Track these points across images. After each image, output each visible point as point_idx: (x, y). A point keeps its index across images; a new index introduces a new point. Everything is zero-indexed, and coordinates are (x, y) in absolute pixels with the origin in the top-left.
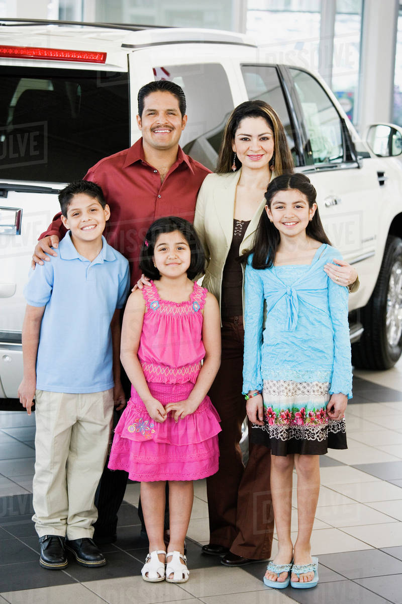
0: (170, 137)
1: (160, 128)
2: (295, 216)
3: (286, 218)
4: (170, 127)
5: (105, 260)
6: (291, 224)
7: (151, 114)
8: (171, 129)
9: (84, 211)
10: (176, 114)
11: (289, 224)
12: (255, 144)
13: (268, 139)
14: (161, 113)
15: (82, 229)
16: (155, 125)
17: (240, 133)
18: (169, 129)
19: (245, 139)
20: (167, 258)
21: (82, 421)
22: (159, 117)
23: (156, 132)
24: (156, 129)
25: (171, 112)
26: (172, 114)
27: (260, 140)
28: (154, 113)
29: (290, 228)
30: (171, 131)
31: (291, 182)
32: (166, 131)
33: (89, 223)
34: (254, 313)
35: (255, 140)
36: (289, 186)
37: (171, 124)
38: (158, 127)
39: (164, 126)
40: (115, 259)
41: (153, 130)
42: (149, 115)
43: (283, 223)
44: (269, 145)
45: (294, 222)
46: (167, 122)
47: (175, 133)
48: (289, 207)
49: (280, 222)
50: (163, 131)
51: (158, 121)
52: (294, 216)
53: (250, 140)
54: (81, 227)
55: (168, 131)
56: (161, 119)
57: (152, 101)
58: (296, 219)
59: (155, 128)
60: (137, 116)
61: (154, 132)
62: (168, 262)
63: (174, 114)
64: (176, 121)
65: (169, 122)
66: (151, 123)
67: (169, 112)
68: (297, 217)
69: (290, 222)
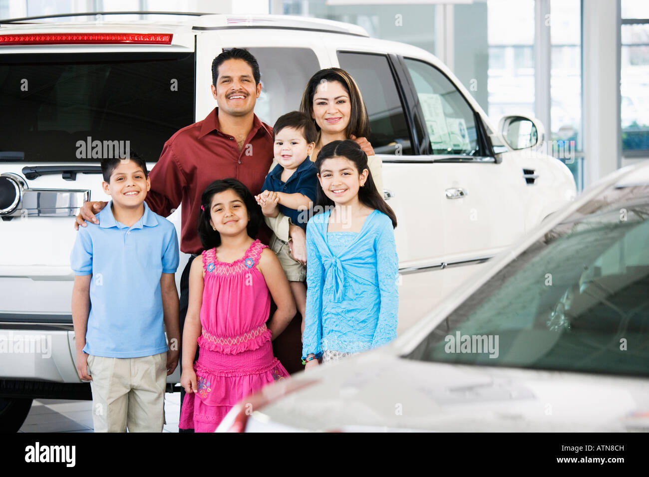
0: (246, 103)
1: (235, 94)
2: (343, 183)
3: (333, 185)
4: (245, 93)
5: (144, 226)
6: (340, 191)
7: (226, 81)
8: (246, 95)
9: (129, 177)
10: (250, 80)
11: (337, 192)
12: (332, 107)
13: (344, 102)
14: (236, 80)
15: (124, 194)
16: (230, 91)
17: (317, 97)
18: (243, 94)
19: (322, 103)
20: (224, 217)
21: (136, 389)
22: (234, 83)
23: (231, 98)
24: (231, 95)
25: (245, 78)
26: (246, 80)
27: (337, 103)
28: (228, 80)
29: (339, 196)
30: (244, 96)
31: (338, 149)
32: (240, 97)
33: (133, 189)
34: (316, 277)
35: (332, 103)
36: (335, 153)
37: (246, 90)
38: (232, 93)
39: (239, 92)
40: (157, 224)
41: (228, 97)
42: (224, 82)
43: (333, 191)
44: (346, 108)
45: (342, 189)
46: (242, 88)
47: (250, 99)
48: (336, 175)
49: (329, 190)
50: (238, 97)
51: (233, 87)
52: (341, 184)
53: (327, 104)
54: (124, 192)
55: (242, 97)
56: (236, 85)
57: (225, 69)
58: (344, 187)
59: (229, 95)
60: (212, 86)
61: (229, 98)
62: (226, 220)
63: (248, 81)
64: (251, 88)
65: (243, 88)
66: (226, 90)
67: (243, 79)
68: (345, 184)
69: (338, 190)
